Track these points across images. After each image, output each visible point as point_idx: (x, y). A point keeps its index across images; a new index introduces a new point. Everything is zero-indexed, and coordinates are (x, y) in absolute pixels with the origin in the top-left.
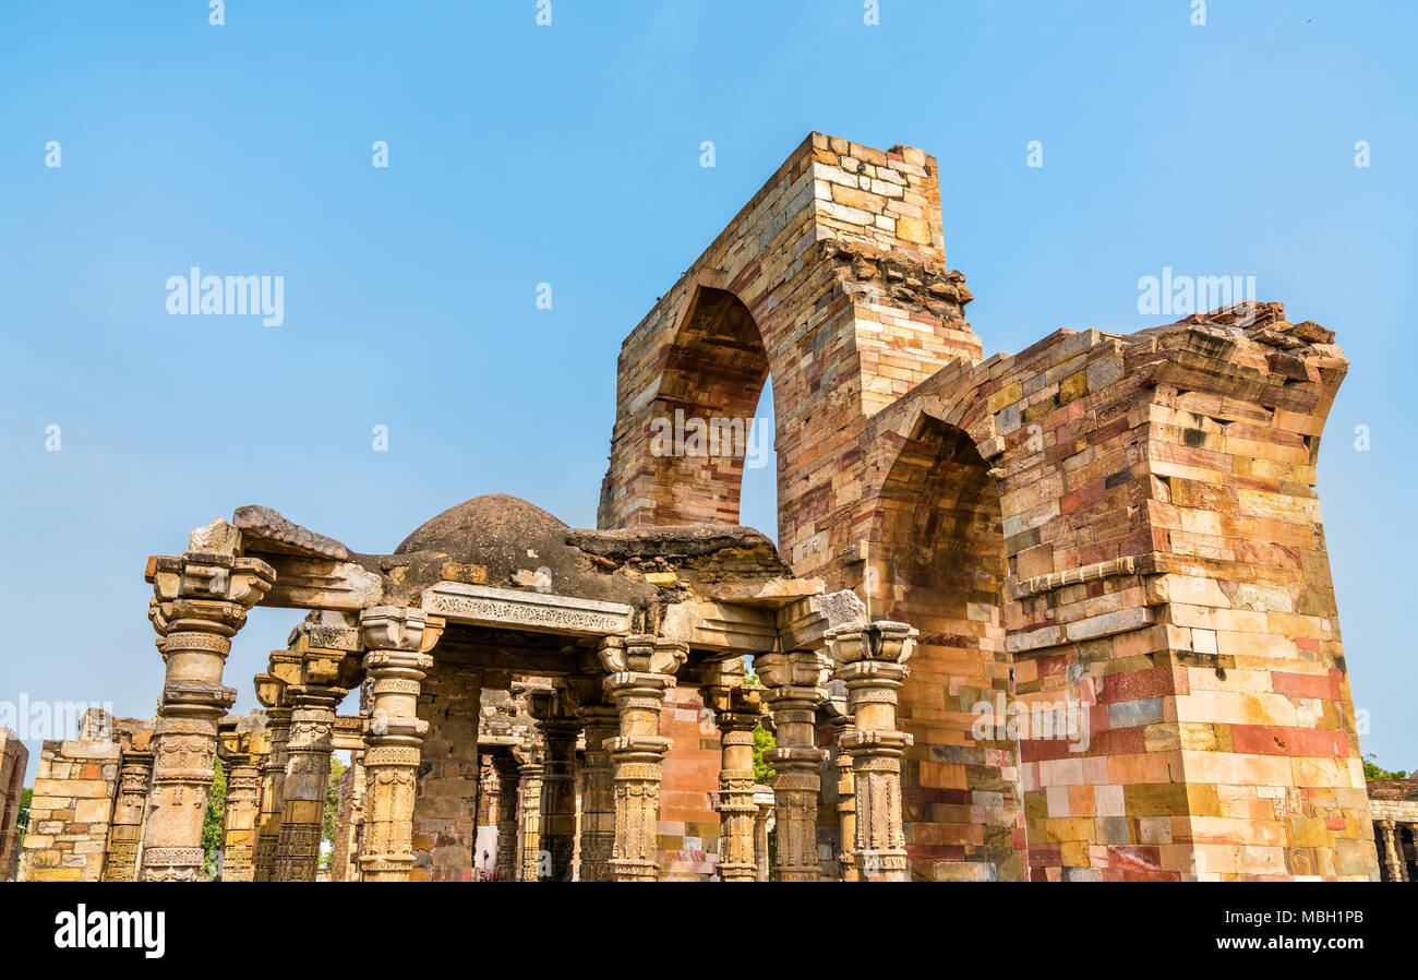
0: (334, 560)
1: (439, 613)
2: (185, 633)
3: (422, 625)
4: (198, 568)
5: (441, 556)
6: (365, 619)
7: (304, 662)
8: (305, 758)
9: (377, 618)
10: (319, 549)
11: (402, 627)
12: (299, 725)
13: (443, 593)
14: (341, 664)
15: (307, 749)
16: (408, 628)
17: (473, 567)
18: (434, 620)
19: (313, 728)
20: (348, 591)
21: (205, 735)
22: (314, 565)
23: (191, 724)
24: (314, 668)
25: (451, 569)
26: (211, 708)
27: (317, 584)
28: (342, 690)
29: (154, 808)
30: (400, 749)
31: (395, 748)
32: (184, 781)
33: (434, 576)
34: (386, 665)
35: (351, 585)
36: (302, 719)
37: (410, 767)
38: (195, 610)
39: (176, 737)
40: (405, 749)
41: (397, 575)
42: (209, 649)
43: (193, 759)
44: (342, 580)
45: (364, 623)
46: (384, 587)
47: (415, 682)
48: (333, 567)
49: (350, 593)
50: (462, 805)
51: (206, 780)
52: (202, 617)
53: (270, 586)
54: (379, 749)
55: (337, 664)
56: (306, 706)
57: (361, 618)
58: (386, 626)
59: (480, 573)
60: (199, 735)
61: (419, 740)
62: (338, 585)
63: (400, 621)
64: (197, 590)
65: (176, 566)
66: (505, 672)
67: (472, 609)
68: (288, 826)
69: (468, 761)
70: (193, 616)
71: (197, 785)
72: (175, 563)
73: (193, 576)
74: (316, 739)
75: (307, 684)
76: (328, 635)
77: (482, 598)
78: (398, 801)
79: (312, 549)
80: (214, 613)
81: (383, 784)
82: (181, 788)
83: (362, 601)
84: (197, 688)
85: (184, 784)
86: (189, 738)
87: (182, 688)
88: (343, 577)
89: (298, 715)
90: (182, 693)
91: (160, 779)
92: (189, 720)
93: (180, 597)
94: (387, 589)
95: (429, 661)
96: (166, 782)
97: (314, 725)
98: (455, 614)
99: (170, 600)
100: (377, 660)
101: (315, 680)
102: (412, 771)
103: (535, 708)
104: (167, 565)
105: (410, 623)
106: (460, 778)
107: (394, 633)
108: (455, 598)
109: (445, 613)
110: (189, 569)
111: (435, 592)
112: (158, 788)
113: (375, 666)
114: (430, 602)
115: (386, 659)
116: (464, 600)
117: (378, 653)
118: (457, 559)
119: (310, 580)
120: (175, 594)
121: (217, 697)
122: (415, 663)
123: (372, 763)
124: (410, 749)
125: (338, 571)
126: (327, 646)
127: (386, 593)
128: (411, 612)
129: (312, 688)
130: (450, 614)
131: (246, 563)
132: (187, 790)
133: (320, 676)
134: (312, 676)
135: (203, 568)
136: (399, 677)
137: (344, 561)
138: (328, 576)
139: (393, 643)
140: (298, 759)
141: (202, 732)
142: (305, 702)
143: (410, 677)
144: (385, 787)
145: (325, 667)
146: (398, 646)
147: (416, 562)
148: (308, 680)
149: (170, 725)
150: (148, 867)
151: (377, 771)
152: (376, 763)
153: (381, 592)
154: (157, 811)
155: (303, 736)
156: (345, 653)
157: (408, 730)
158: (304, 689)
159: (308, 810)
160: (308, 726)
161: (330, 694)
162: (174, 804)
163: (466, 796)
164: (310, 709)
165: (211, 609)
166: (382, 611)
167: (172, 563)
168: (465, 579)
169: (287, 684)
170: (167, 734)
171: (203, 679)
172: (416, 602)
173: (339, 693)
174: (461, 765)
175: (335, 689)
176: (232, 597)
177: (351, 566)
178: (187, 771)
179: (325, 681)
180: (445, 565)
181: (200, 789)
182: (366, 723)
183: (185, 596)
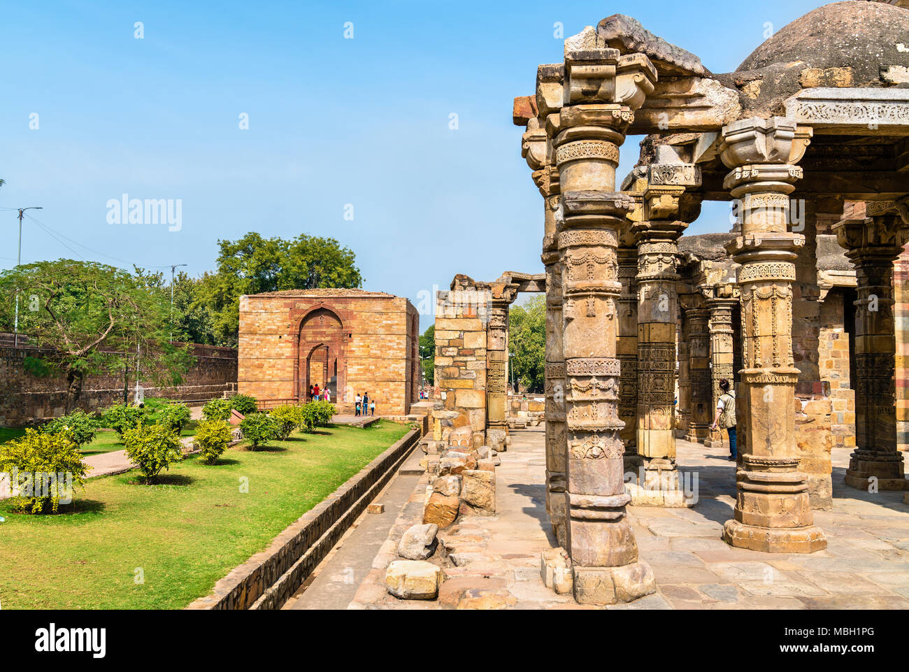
0: (693, 75)
1: (805, 121)
2: (576, 143)
3: (791, 134)
4: (584, 67)
5: (796, 64)
6: (729, 134)
7: (646, 200)
8: (656, 286)
9: (742, 131)
10: (679, 63)
11: (770, 138)
12: (646, 257)
13: (808, 99)
14: (682, 198)
15: (657, 278)
16: (778, 138)
17: (836, 70)
18: (801, 130)
19: (659, 260)
20: (707, 108)
21: (608, 246)
22: (672, 83)
23: (595, 235)
24: (657, 203)
25: (810, 75)
26: (612, 218)
27: (676, 103)
28: (684, 224)
29: (569, 320)
30: (777, 263)
31: (772, 264)
32: (594, 293)
33: (794, 85)
34: (755, 180)
35: (710, 101)
36: (650, 252)
37: (788, 282)
38: (585, 116)
39: (581, 249)
40: (783, 263)
41: (753, 89)
42: (602, 157)
43: (600, 271)
44: (701, 96)
45: (727, 139)
46: (741, 102)
47: (786, 196)
48: (691, 83)
49: (710, 110)
50: (807, 325)
51: (615, 292)
52: (591, 123)
53: (653, 87)
54: (755, 265)
55: (677, 199)
56: (652, 240)
57: (724, 134)
58: (753, 138)
59: (846, 75)
60: (604, 246)
61: (795, 255)
62: (697, 103)
63: (766, 132)
64: (585, 93)
65: (557, 74)
66: (838, 197)
67: (841, 114)
68: (648, 345)
69: (808, 284)
70: (581, 122)
71: (606, 297)
72: (557, 71)
73: (579, 77)
74: (663, 269)
75: (650, 220)
76: (667, 172)
77: (852, 100)
78: (779, 315)
79: (673, 63)
80: (603, 117)
81: (761, 299)
82: (593, 299)
83: (721, 117)
84: (596, 197)
85: (596, 296)
86: (594, 250)
87: (581, 198)
88: (702, 93)
89: (644, 249)
90: (583, 203)
91: (571, 292)
92: (592, 231)
93: (565, 105)
94: (744, 104)
95: (798, 173)
96: (577, 294)
97: (661, 256)
98: (824, 121)
99: (557, 111)
100: (745, 175)
101: (658, 215)
102: (790, 286)
103: (848, 237)
104: (549, 74)
105: (779, 133)
106: (803, 299)
107: (761, 145)
108: (821, 104)
109: (812, 121)
110: (575, 69)
111: (799, 99)
112: (570, 301)
113: (743, 182)
114: (795, 112)
115: (755, 173)
116: (832, 105)
117: (745, 168)
118: (817, 64)
119: (669, 100)
120: (560, 104)
121: (618, 205)
122: (785, 175)
123: (748, 280)
124: (787, 264)
125: (697, 87)
126: (667, 182)
127: (744, 108)
128: (778, 121)
129: (656, 223)
130: (817, 121)
131: (630, 59)
132: (598, 301)
133: (663, 211)
134: (656, 211)
135: (589, 67)
136: (769, 191)
137: (701, 76)
138: (686, 94)
139: (762, 156)
140: (650, 287)
141: (606, 243)
142: (650, 236)
143: (780, 191)
144: (765, 302)
145: (666, 202)
146: (767, 159)
147: (770, 74)
148: (651, 216)
149: (573, 238)
150: (572, 377)
151: (754, 287)
152: (753, 279)
153: (739, 107)
154: (573, 324)
155: (651, 267)
156: (684, 188)
157: (785, 244)
158: (648, 224)
159: (663, 331)
160: (655, 258)
161: (673, 228)
162: (587, 316)
163: (811, 316)
164: (655, 243)
165: (599, 113)
166: (746, 123)
167: (554, 71)
168: (828, 82)
169: (632, 222)
170: (572, 247)
171: (600, 189)
172: (780, 110)
173: (680, 226)
174: (802, 287)
175: (676, 223)
176: (618, 99)
177: (708, 81)
178: (596, 282)
179: (667, 215)
180: (804, 72)
181: (610, 300)
182: (740, 241)
183: (573, 102)
